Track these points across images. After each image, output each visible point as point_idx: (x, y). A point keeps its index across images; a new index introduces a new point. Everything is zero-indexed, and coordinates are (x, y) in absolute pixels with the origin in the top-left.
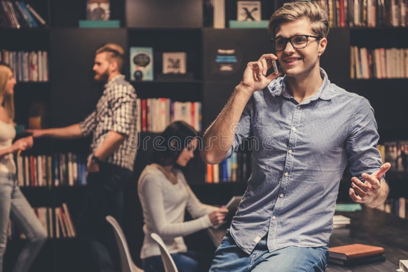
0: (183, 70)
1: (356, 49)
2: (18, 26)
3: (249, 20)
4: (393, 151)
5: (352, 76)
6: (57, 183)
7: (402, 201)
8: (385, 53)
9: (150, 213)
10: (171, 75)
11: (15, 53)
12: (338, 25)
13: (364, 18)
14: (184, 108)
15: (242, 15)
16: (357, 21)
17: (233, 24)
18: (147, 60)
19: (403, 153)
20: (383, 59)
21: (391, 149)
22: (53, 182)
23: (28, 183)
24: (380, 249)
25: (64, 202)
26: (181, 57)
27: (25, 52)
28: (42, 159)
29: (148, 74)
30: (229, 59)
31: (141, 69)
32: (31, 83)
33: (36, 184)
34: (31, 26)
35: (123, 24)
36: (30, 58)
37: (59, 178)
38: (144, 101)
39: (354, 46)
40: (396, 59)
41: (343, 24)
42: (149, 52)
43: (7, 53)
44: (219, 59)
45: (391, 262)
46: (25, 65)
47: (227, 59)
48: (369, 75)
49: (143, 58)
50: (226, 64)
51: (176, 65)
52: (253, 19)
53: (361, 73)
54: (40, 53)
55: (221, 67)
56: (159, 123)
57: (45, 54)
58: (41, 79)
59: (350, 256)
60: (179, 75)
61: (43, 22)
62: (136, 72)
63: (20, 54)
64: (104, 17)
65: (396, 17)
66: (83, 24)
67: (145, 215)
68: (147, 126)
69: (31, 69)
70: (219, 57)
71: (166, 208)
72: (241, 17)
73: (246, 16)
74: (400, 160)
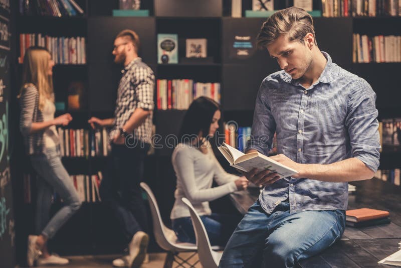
0: (204, 54)
1: (358, 36)
2: (60, 15)
3: (263, 10)
4: (390, 127)
5: (354, 60)
6: (93, 153)
7: (397, 171)
8: (384, 40)
9: (182, 180)
10: (193, 58)
11: (56, 39)
12: (342, 14)
13: (366, 9)
14: (205, 88)
15: (257, 5)
16: (359, 11)
17: (249, 14)
18: (172, 46)
19: (398, 129)
20: (382, 45)
21: (388, 125)
22: (90, 153)
23: (68, 154)
24: (386, 212)
25: (99, 171)
26: (202, 43)
27: (66, 37)
28: (80, 132)
29: (173, 58)
30: (245, 45)
31: (167, 53)
32: (71, 66)
33: (75, 154)
34: (70, 14)
35: (152, 13)
36: (70, 43)
37: (95, 149)
38: (170, 82)
39: (356, 33)
40: (393, 45)
41: (346, 14)
42: (174, 38)
43: (49, 39)
44: (236, 45)
45: (395, 224)
46: (66, 50)
47: (243, 45)
48: (370, 60)
49: (169, 44)
50: (242, 49)
51: (198, 50)
52: (266, 9)
53: (362, 57)
54: (78, 39)
55: (238, 52)
56: (183, 102)
57: (83, 39)
58: (79, 62)
59: (359, 218)
60: (200, 59)
61: (81, 11)
62: (163, 56)
63: (61, 40)
64: (135, 7)
65: (394, 8)
66: (117, 13)
67: (178, 182)
68: (172, 104)
69: (70, 53)
70: (236, 43)
71: (196, 176)
72: (256, 7)
73: (260, 6)
74: (396, 135)
